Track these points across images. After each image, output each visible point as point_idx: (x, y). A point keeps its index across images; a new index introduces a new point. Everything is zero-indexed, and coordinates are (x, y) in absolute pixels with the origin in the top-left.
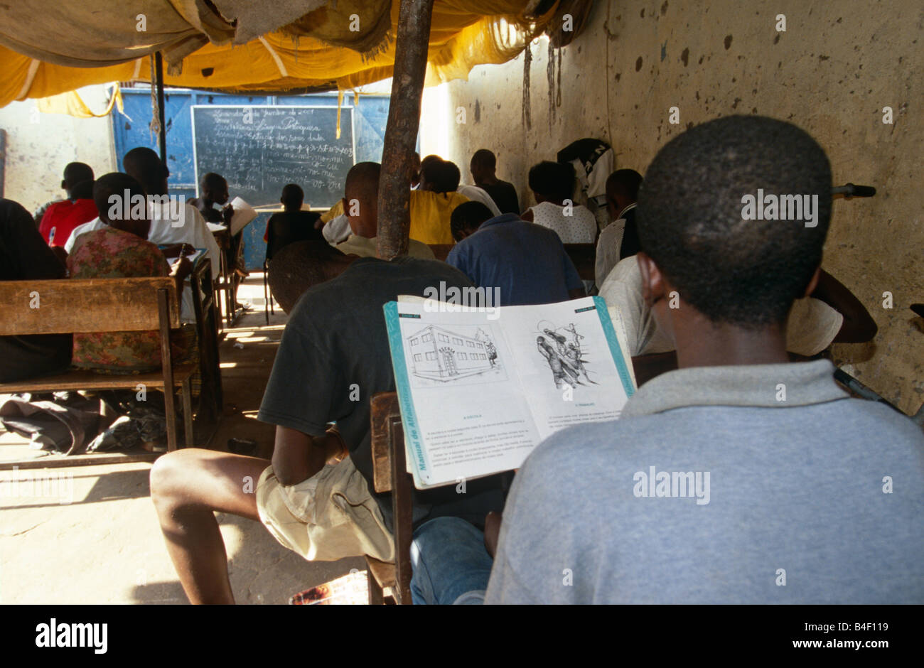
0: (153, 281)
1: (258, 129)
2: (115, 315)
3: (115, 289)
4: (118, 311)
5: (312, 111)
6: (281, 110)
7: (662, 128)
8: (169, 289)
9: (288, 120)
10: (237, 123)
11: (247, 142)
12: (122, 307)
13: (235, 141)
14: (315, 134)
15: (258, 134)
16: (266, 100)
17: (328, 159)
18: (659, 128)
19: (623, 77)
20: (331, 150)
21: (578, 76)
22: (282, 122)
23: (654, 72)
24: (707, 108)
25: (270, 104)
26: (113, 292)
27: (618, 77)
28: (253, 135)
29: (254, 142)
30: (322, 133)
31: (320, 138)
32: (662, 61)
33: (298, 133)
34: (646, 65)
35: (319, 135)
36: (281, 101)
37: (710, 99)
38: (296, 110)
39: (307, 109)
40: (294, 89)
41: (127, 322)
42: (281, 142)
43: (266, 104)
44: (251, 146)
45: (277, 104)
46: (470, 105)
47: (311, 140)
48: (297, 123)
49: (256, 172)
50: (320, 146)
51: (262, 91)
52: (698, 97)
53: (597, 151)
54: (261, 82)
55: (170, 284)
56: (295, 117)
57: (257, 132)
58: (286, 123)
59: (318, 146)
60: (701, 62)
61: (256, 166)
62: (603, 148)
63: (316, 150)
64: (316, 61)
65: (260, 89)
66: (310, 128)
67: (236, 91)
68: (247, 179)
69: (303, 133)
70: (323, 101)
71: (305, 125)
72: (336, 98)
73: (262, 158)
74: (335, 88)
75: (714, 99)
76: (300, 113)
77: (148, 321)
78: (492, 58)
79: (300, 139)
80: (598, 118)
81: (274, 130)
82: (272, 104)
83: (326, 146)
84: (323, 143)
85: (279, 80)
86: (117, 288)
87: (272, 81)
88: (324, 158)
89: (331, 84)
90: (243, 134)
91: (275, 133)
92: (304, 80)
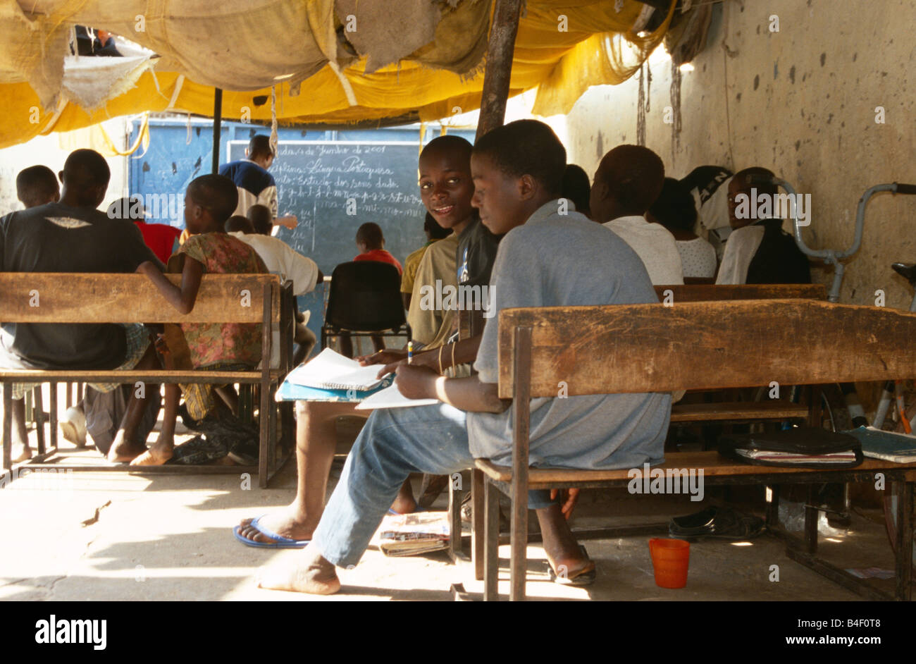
0: (260, 277)
1: (311, 171)
2: (223, 307)
3: (226, 283)
4: (227, 304)
5: (384, 148)
6: (342, 147)
7: (777, 150)
8: (274, 285)
9: (352, 160)
10: (285, 163)
11: (297, 189)
12: (230, 300)
13: (281, 186)
14: (385, 178)
15: (311, 178)
16: (324, 135)
17: (401, 212)
18: (774, 149)
19: (743, 96)
20: (406, 199)
21: (703, 97)
22: (343, 163)
23: (769, 90)
24: (810, 125)
25: (329, 140)
26: (224, 286)
27: (739, 97)
28: (304, 179)
29: (305, 188)
30: (395, 177)
31: (391, 184)
32: (775, 78)
33: (362, 177)
34: (763, 84)
35: (390, 180)
36: (343, 135)
37: (812, 115)
38: (362, 147)
39: (377, 146)
40: (364, 121)
41: (233, 315)
42: (340, 188)
43: (323, 139)
44: (301, 194)
45: (338, 138)
46: (592, 138)
47: (380, 186)
48: (362, 164)
49: (306, 228)
50: (392, 195)
51: (323, 123)
52: (803, 115)
53: (718, 178)
54: (322, 112)
55: (275, 280)
56: (360, 156)
57: (310, 176)
58: (349, 163)
59: (390, 194)
60: (804, 79)
61: (306, 220)
62: (725, 175)
63: (387, 199)
64: (394, 85)
65: (321, 121)
66: (379, 171)
67: (291, 123)
68: (293, 236)
69: (370, 177)
70: (397, 136)
71: (374, 167)
72: (418, 131)
73: (315, 209)
74: (417, 120)
75: (814, 116)
76: (367, 151)
77: (252, 315)
78: (606, 78)
79: (364, 184)
80: (722, 144)
81: (331, 173)
82: (331, 139)
83: (399, 194)
84: (395, 190)
85: (345, 111)
86: (228, 283)
87: (338, 112)
88: (396, 211)
89: (411, 115)
90: (291, 178)
91: (333, 177)
92: (377, 110)
